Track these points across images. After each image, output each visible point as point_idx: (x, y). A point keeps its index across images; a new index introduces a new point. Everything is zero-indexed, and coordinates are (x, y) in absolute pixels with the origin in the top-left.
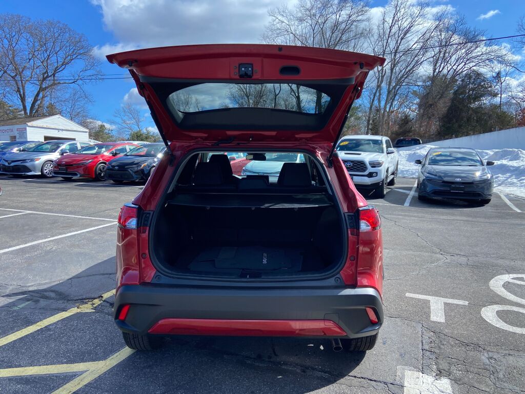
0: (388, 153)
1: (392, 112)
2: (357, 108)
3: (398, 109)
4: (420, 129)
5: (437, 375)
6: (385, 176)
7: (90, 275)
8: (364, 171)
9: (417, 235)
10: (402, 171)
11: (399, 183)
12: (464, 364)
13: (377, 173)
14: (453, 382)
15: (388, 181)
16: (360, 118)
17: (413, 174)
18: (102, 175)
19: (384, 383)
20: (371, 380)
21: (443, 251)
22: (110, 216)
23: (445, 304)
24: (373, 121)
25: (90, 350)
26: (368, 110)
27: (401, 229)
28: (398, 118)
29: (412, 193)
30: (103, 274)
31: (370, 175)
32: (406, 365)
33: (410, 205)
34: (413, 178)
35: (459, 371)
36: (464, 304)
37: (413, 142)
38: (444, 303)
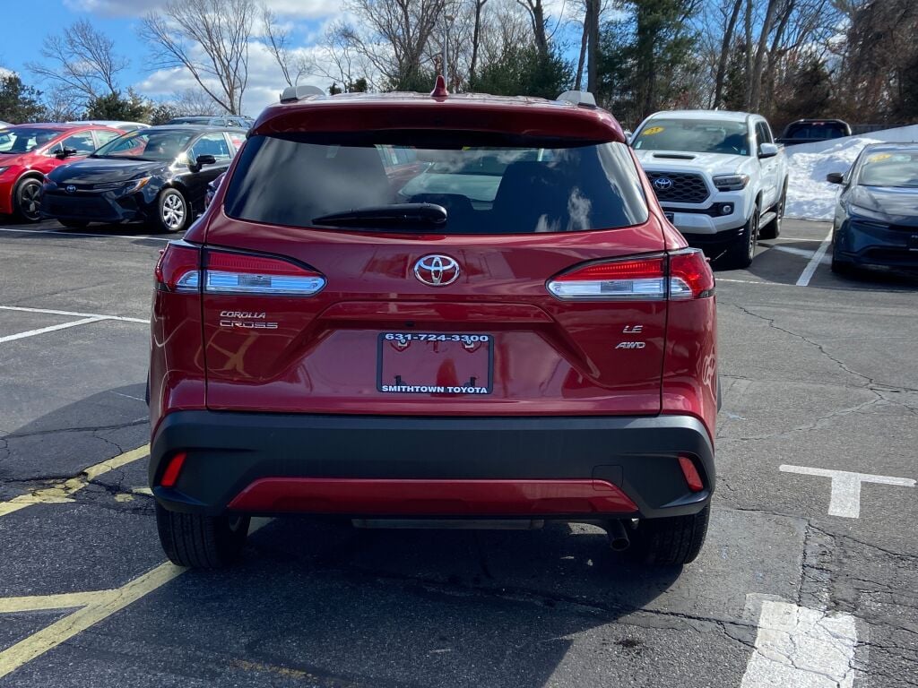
0: (761, 157)
1: (782, 53)
2: (691, 42)
3: (797, 45)
4: (850, 99)
5: (828, 609)
6: (752, 213)
7: (50, 432)
8: (702, 199)
9: (820, 348)
10: (799, 205)
11: (789, 232)
12: (890, 591)
13: (732, 205)
14: (861, 620)
15: (761, 225)
16: (697, 68)
17: (825, 211)
18: (32, 207)
19: (717, 621)
20: (690, 617)
21: (875, 383)
22: (69, 304)
23: (864, 484)
24: (731, 76)
25: (81, 570)
26: (718, 47)
27: (785, 336)
28: (796, 67)
29: (820, 257)
30: (79, 430)
31: (716, 210)
32: (766, 591)
33: (810, 284)
34: (825, 221)
35: (877, 602)
36: (906, 485)
37: (830, 131)
38: (862, 482)
